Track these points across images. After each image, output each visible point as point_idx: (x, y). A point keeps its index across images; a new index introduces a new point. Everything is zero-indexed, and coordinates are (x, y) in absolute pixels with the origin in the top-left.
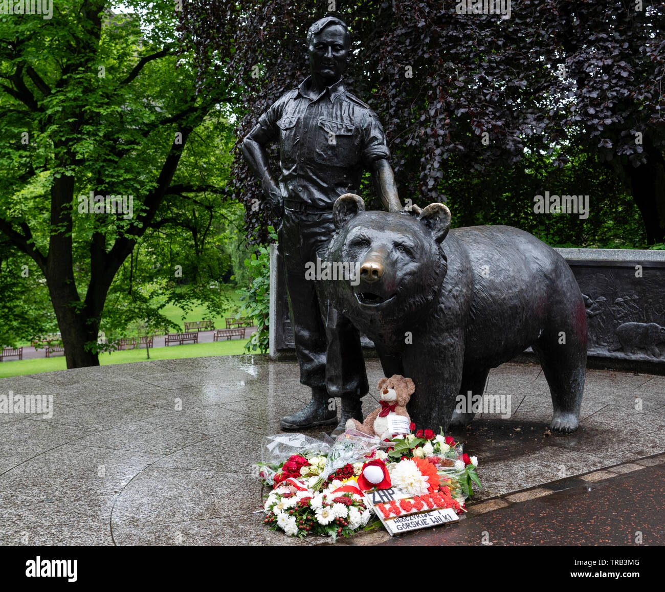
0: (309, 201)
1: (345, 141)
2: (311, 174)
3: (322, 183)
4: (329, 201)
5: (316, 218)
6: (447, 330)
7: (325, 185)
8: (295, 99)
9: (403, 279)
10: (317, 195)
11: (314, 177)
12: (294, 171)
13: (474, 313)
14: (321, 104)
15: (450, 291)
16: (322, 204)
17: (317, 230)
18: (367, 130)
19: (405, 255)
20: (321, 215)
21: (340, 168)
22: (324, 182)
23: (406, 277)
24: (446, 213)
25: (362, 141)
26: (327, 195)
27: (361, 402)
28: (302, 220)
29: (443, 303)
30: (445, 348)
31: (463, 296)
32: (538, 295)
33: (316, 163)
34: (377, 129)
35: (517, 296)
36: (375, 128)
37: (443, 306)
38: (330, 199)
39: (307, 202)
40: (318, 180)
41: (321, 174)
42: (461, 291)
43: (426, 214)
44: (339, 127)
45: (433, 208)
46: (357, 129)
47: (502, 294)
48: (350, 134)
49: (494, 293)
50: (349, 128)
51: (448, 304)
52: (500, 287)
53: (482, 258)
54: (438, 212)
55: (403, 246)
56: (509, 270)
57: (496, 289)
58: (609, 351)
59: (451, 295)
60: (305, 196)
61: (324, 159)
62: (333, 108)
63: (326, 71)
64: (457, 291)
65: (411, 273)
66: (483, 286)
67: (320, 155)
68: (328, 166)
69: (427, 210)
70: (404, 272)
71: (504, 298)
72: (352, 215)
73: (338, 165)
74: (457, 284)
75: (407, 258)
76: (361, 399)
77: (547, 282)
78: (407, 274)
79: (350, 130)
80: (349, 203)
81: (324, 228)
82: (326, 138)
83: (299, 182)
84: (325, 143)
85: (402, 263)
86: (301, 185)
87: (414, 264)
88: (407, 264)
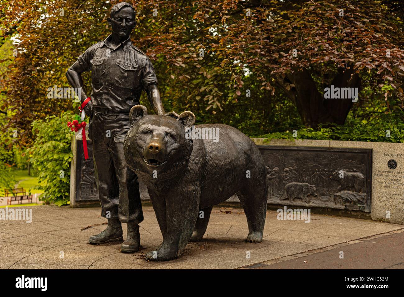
0: (110, 108)
2: (112, 92)
5: (114, 118)
6: (191, 182)
7: (120, 99)
8: (102, 48)
9: (170, 152)
10: (115, 104)
11: (114, 94)
12: (101, 90)
13: (206, 173)
14: (118, 52)
15: (193, 160)
16: (118, 110)
17: (115, 125)
18: (145, 68)
19: (171, 139)
20: (117, 116)
21: (129, 89)
22: (119, 97)
23: (172, 151)
24: (192, 117)
25: (142, 74)
26: (121, 104)
27: (139, 227)
28: (106, 119)
30: (190, 192)
31: (201, 163)
32: (241, 163)
33: (116, 86)
34: (151, 67)
35: (229, 164)
36: (149, 67)
37: (189, 168)
38: (123, 107)
39: (109, 109)
40: (116, 96)
41: (118, 93)
42: (199, 160)
43: (182, 117)
44: (129, 65)
45: (185, 114)
47: (221, 162)
48: (135, 70)
49: (217, 162)
50: (135, 66)
51: (192, 167)
52: (220, 158)
54: (188, 116)
55: (171, 134)
56: (225, 149)
57: (218, 160)
58: (280, 200)
59: (194, 162)
60: (108, 105)
61: (120, 84)
62: (125, 54)
63: (121, 33)
65: (175, 149)
66: (211, 158)
67: (117, 81)
68: (122, 88)
69: (182, 115)
70: (171, 148)
71: (223, 165)
72: (140, 117)
73: (128, 87)
75: (173, 141)
76: (139, 224)
77: (246, 156)
78: (172, 150)
79: (135, 68)
80: (139, 110)
81: (119, 124)
82: (121, 72)
83: (105, 96)
84: (120, 74)
85: (170, 143)
86: (105, 99)
87: (176, 144)
88: (173, 144)
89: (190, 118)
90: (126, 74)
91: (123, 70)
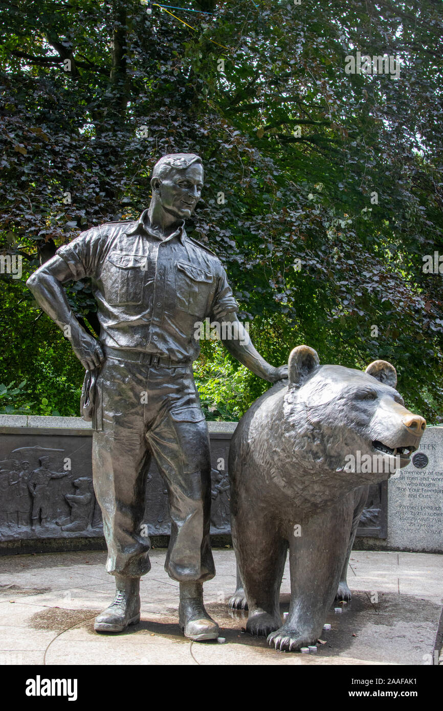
0: (166, 352)
1: (206, 288)
2: (169, 322)
5: (170, 371)
7: (184, 336)
10: (173, 345)
11: (172, 326)
12: (144, 316)
14: (173, 245)
16: (180, 356)
17: (170, 386)
18: (221, 279)
20: (175, 368)
22: (181, 332)
26: (184, 347)
28: (152, 374)
33: (176, 310)
38: (188, 353)
39: (163, 354)
40: (176, 330)
41: (181, 323)
44: (199, 273)
48: (210, 282)
50: (208, 275)
54: (382, 369)
60: (162, 346)
61: (185, 306)
62: (187, 251)
63: (185, 210)
67: (181, 301)
73: (198, 315)
79: (210, 278)
80: (304, 356)
81: (177, 384)
82: (187, 283)
83: (152, 330)
84: (186, 288)
86: (156, 334)
89: (387, 372)
90: (196, 289)
91: (191, 279)
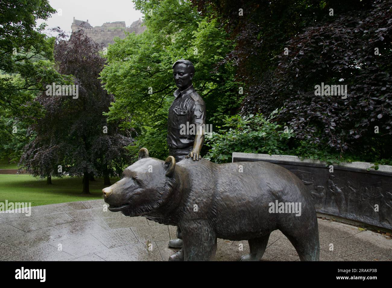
0: (170, 145)
1: (183, 117)
3: (174, 136)
4: (177, 145)
6: (193, 220)
7: (176, 138)
9: (132, 196)
11: (172, 134)
13: (215, 212)
15: (194, 200)
18: (193, 112)
19: (137, 184)
23: (135, 196)
25: (191, 117)
26: (176, 142)
29: (188, 206)
31: (203, 203)
33: (172, 127)
34: (198, 111)
35: (244, 205)
36: (197, 110)
37: (188, 207)
42: (202, 200)
43: (167, 161)
44: (181, 110)
46: (188, 111)
47: (233, 203)
48: (185, 114)
49: (228, 203)
50: (185, 111)
52: (232, 200)
53: (225, 182)
55: (136, 179)
56: (241, 190)
57: (230, 201)
59: (194, 202)
61: (174, 126)
64: (199, 200)
65: (138, 194)
66: (222, 198)
68: (176, 129)
69: (167, 159)
70: (133, 193)
71: (235, 206)
74: (199, 197)
75: (138, 186)
82: (176, 116)
84: (175, 118)
85: (134, 188)
87: (141, 189)
88: (136, 189)
90: (179, 118)
